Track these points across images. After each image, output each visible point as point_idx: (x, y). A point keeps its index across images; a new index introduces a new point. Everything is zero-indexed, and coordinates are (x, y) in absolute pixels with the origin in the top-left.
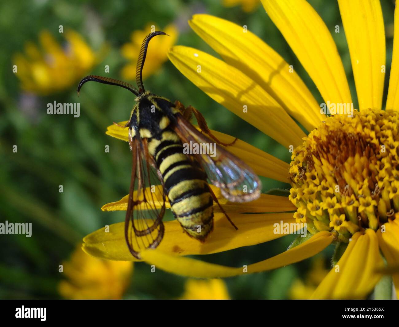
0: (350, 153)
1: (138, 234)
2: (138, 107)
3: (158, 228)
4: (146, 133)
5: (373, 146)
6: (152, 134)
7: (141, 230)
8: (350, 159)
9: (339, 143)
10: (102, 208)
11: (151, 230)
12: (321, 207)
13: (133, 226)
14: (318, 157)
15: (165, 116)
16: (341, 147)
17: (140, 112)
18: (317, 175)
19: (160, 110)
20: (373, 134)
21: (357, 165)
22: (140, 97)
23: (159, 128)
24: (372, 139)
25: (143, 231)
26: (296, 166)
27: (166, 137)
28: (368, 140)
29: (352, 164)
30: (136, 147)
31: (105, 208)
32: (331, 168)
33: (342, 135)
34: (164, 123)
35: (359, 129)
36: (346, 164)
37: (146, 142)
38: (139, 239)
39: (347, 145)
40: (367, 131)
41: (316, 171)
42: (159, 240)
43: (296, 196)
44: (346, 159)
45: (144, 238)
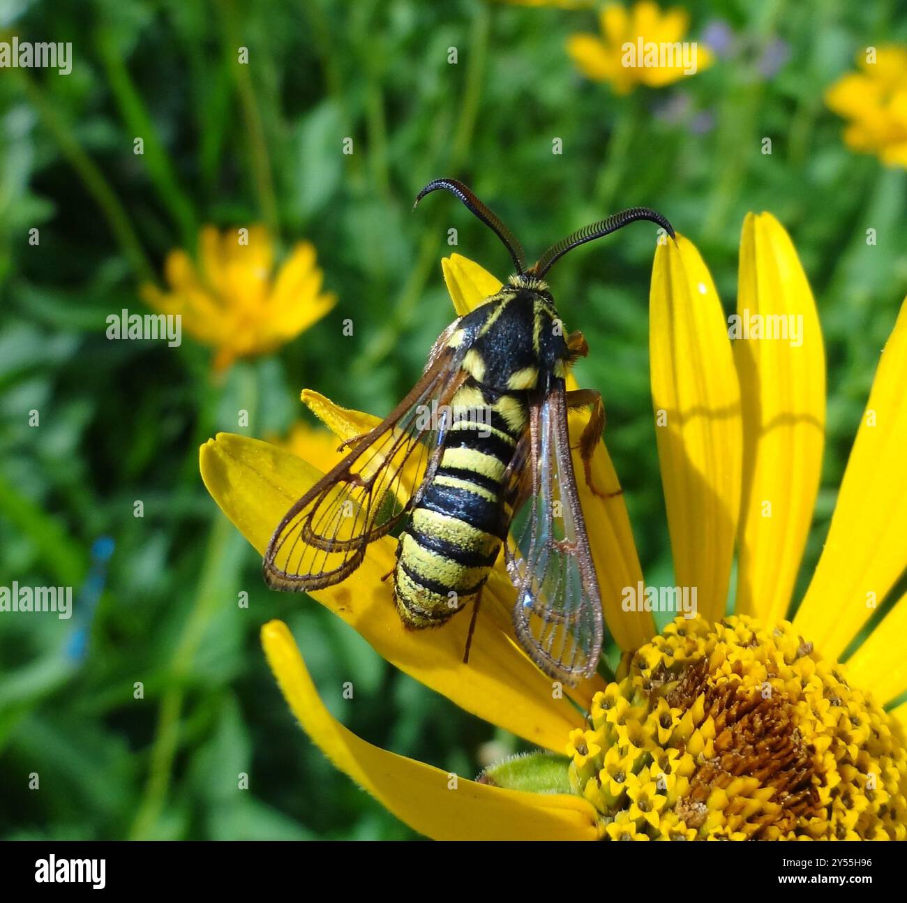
0: (766, 772)
1: (308, 536)
2: (503, 304)
3: (351, 554)
4: (475, 366)
5: (813, 800)
6: (485, 377)
7: (317, 533)
8: (753, 782)
9: (767, 731)
10: (304, 391)
11: (334, 546)
12: (626, 783)
13: (311, 516)
14: (708, 705)
15: (535, 368)
16: (762, 744)
17: (500, 318)
18: (676, 726)
19: (536, 349)
20: (834, 779)
21: (754, 804)
22: (523, 283)
23: (505, 380)
24: (824, 784)
25: (319, 537)
26: (661, 654)
27: (505, 406)
28: (816, 780)
29: (748, 795)
30: (438, 373)
31: (309, 398)
32: (709, 751)
33: (783, 723)
34: (522, 379)
35: (822, 743)
36: (739, 783)
37: (463, 380)
38: (302, 545)
39: (774, 749)
40: (829, 762)
41: (680, 717)
42: (332, 578)
43: (608, 708)
44: (747, 772)
45: (311, 550)
